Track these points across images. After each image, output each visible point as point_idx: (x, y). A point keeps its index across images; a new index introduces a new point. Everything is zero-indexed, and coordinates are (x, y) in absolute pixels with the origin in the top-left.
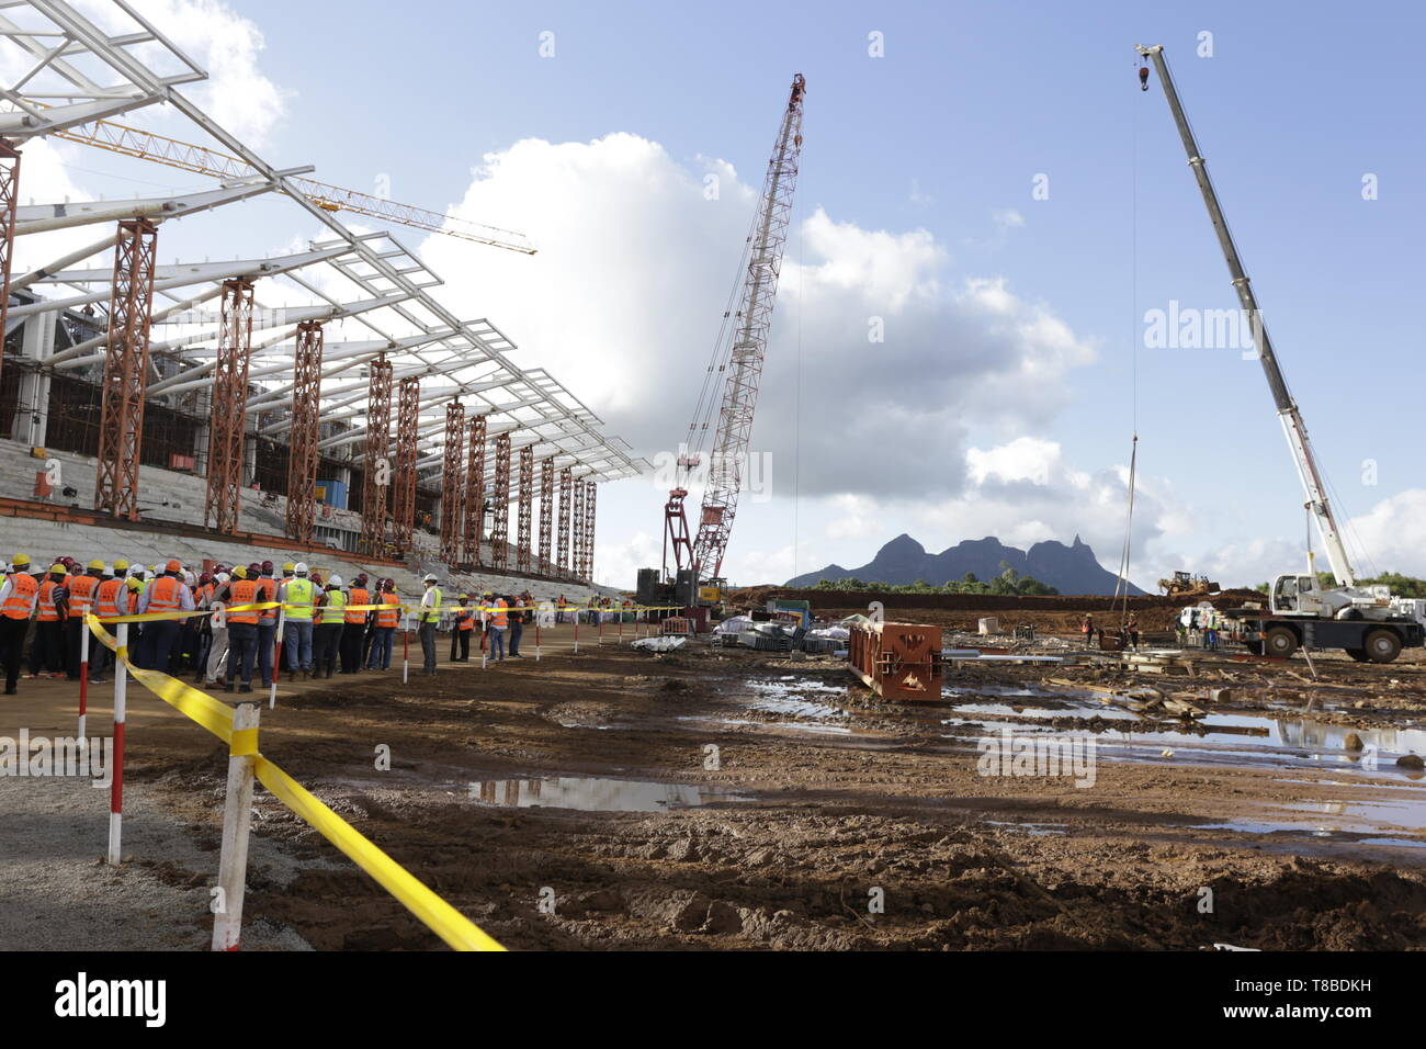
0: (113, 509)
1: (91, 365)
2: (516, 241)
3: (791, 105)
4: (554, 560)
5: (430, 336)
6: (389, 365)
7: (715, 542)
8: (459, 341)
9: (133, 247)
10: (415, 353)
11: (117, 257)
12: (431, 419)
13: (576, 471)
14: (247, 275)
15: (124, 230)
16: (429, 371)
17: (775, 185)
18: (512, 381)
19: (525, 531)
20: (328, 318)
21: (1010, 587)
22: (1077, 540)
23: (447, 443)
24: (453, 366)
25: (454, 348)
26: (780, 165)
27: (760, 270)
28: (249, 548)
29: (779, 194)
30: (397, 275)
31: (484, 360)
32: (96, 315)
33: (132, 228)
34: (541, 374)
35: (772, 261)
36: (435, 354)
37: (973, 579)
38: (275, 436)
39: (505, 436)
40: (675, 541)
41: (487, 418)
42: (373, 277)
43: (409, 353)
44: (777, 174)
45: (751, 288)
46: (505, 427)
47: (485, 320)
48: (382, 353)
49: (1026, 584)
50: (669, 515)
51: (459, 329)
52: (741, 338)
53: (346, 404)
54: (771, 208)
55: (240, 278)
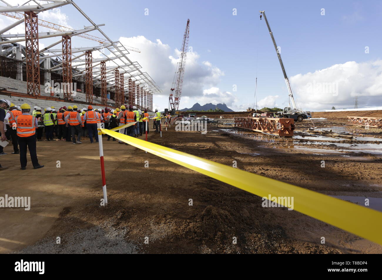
0: (68, 98)
1: (59, 71)
2: (137, 50)
3: (187, 25)
4: (144, 107)
5: (126, 65)
6: (118, 71)
7: (177, 104)
8: (132, 66)
9: (66, 42)
10: (123, 69)
11: (63, 44)
12: (126, 82)
13: (150, 92)
14: (90, 50)
15: (63, 38)
16: (125, 72)
17: (185, 39)
18: (141, 75)
19: (138, 101)
20: (107, 61)
21: (217, 111)
22: (224, 103)
23: (129, 86)
24: (130, 71)
25: (130, 68)
26: (186, 36)
27: (183, 55)
28: (95, 106)
29: (186, 41)
30: (120, 51)
31: (136, 70)
32: (59, 60)
33: (65, 38)
34: (146, 73)
35: (185, 53)
36: (127, 69)
37: (211, 109)
38: (96, 85)
39: (138, 85)
40: (171, 104)
41: (135, 82)
42: (116, 52)
43: (122, 68)
44: (185, 37)
45: (181, 58)
46: (138, 84)
47: (137, 62)
48: (117, 68)
49: (219, 110)
50: (170, 99)
51: (132, 64)
52: (180, 67)
53: (109, 79)
54: (184, 44)
55: (89, 51)
